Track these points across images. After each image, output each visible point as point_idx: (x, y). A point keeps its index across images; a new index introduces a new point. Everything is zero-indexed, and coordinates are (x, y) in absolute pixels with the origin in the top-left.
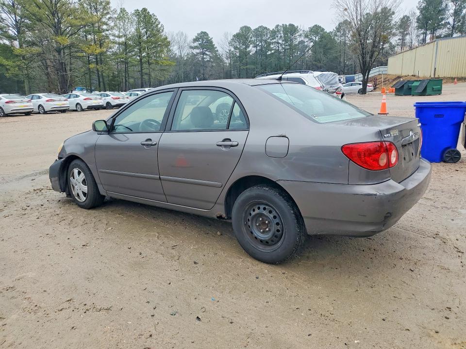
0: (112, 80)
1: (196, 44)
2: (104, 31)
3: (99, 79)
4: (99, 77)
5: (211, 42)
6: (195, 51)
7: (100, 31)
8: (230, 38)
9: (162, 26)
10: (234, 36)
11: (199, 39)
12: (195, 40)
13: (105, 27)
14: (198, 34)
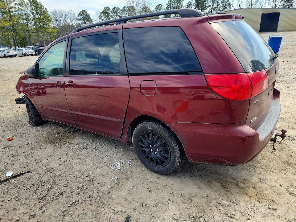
0: (22, 41)
1: (80, 17)
2: (12, 12)
3: (14, 41)
4: (14, 39)
5: (89, 16)
6: (80, 22)
7: (10, 12)
8: (99, 14)
9: (46, 9)
10: (101, 13)
11: (82, 14)
12: (79, 15)
13: (13, 9)
14: (81, 12)
